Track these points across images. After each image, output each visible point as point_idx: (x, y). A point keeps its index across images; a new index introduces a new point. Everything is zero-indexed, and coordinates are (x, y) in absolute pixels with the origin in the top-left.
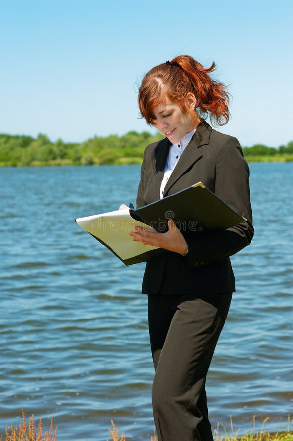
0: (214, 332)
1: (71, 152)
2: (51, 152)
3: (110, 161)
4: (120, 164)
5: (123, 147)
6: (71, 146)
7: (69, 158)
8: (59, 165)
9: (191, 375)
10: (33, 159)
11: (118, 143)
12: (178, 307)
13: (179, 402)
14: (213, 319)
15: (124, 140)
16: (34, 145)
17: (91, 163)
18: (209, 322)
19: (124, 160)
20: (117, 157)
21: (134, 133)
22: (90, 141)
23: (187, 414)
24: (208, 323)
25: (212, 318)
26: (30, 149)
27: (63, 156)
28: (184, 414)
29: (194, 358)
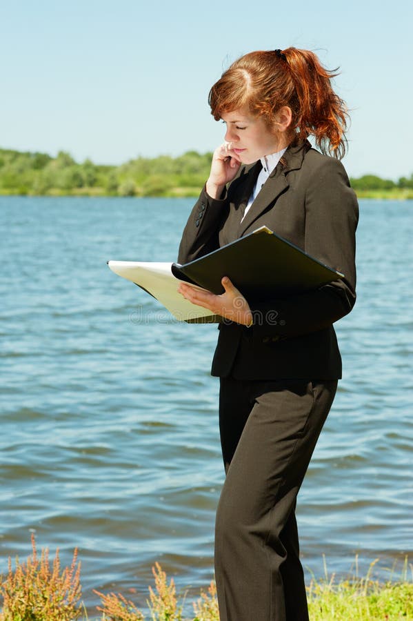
0: (307, 437)
1: (105, 178)
2: (76, 177)
3: (158, 192)
4: (174, 196)
5: (178, 173)
6: (106, 169)
7: (101, 186)
8: (87, 195)
9: (272, 495)
10: (50, 186)
11: (170, 167)
12: (257, 399)
13: (254, 533)
14: (305, 419)
15: (180, 163)
16: (52, 166)
17: (132, 194)
18: (300, 422)
19: (180, 191)
20: (169, 187)
21: (194, 154)
22: (132, 163)
23: (266, 550)
24: (297, 423)
25: (304, 416)
26: (46, 172)
27: (93, 183)
28: (262, 549)
29: (276, 472)
